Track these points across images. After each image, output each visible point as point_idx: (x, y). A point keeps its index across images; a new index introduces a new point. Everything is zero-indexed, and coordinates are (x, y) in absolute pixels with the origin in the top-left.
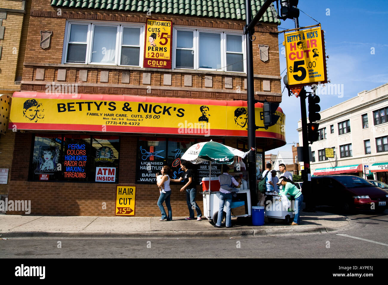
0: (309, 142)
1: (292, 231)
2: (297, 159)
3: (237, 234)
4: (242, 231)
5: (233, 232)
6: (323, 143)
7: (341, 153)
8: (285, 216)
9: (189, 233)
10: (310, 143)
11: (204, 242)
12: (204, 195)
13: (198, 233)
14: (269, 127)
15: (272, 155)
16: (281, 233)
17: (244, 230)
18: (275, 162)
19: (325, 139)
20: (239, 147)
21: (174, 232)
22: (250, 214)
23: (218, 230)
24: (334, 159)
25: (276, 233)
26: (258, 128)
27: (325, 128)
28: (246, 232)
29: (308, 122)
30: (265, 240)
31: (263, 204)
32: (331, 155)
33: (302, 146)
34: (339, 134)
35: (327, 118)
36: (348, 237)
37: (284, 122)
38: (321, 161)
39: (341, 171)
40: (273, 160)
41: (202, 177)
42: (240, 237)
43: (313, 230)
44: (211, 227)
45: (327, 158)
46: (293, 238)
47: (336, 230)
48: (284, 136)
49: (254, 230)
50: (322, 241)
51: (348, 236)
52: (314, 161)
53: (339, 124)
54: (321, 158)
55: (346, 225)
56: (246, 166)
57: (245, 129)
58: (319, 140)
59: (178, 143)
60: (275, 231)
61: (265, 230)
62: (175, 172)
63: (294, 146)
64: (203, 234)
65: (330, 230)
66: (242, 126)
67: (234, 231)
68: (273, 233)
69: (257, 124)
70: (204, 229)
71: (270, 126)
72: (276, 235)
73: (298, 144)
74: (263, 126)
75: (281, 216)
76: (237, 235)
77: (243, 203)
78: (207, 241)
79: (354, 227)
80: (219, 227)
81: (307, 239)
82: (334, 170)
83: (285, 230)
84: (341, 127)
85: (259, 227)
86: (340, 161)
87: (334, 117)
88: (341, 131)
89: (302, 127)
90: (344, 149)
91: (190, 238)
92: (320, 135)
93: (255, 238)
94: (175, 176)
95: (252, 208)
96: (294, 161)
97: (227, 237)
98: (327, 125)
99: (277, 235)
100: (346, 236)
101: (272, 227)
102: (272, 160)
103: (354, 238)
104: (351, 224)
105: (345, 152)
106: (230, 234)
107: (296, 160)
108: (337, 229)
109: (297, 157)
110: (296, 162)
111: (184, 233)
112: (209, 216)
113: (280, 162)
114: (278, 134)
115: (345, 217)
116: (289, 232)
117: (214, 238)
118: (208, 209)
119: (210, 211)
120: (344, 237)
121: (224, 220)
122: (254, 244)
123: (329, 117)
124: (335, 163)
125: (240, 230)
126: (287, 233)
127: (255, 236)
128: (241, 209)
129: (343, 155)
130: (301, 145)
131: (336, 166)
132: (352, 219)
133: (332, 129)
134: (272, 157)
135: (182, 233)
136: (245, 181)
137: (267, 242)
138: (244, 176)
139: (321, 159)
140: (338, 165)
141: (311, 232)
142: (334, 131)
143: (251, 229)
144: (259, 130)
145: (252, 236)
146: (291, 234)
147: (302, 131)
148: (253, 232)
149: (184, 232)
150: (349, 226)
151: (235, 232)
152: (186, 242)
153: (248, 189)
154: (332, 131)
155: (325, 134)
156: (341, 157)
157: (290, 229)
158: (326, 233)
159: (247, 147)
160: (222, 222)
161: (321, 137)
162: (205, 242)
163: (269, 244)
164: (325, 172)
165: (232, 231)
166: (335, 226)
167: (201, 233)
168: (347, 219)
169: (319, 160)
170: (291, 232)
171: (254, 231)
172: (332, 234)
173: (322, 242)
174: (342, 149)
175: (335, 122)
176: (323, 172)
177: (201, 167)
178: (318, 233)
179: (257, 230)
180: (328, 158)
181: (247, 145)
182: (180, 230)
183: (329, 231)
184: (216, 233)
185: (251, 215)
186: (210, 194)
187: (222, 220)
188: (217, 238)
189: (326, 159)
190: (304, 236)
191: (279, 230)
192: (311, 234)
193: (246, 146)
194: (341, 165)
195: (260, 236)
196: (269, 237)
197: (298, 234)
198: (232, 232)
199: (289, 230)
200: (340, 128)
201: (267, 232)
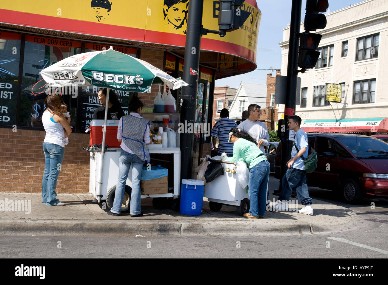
0: (299, 69)
1: (251, 227)
2: (274, 99)
3: (151, 229)
4: (160, 224)
5: (143, 225)
6: (324, 73)
7: (354, 94)
8: (241, 201)
9: (58, 224)
10: (300, 71)
11: (86, 241)
12: (91, 154)
13: (76, 225)
14: (227, 33)
15: (229, 89)
16: (230, 230)
17: (164, 223)
18: (233, 102)
19: (329, 66)
20: (166, 66)
21: (28, 221)
22: (176, 192)
23: (114, 219)
24: (340, 106)
25: (222, 230)
26: (206, 31)
27: (332, 46)
28: (168, 225)
29: (302, 30)
30: (200, 242)
31: (202, 176)
32: (335, 96)
33: (286, 76)
34: (357, 59)
35: (338, 27)
36: (347, 244)
37: (257, 26)
38: (317, 106)
39: (351, 128)
40: (230, 98)
41: (91, 119)
42: (156, 234)
43: (289, 227)
44: (102, 214)
45: (329, 102)
46: (251, 240)
47: (327, 230)
48: (254, 53)
49: (183, 222)
50: (301, 247)
51: (347, 241)
52: (304, 105)
53: (359, 39)
54: (317, 101)
55: (346, 222)
56: (178, 102)
57: (181, 32)
58: (317, 68)
59: (47, 48)
60: (220, 226)
61: (202, 223)
62: (37, 105)
63: (271, 75)
64: (85, 226)
65: (318, 229)
66: (176, 26)
67: (145, 223)
68: (217, 231)
69: (206, 25)
70: (88, 218)
71: (230, 30)
72: (221, 234)
73: (279, 71)
74: (217, 29)
75: (233, 200)
76: (149, 231)
77: (165, 172)
78: (91, 239)
79: (359, 227)
80: (118, 215)
81: (276, 244)
82: (337, 125)
83: (238, 225)
84: (361, 47)
85: (192, 218)
86: (351, 111)
87: (352, 27)
88: (361, 54)
89: (289, 40)
90: (362, 87)
91: (59, 234)
92: (320, 57)
93: (183, 238)
94: (37, 112)
95: (182, 183)
96: (268, 103)
97: (131, 233)
98: (337, 40)
99: (224, 234)
100: (345, 242)
101: (216, 219)
102: (227, 97)
103: (358, 246)
104: (355, 222)
105: (362, 93)
106: (136, 229)
107: (271, 101)
108: (329, 228)
109: (274, 96)
110: (271, 106)
111: (48, 225)
112: (98, 193)
113: (242, 102)
114: (244, 48)
115: (347, 209)
116: (244, 229)
117: (105, 234)
118: (99, 180)
119: (102, 184)
120: (340, 242)
121: (127, 203)
122: (179, 249)
123: (343, 26)
124: (341, 112)
125: (156, 222)
126: (241, 230)
127: (182, 234)
128: (160, 184)
129: (357, 100)
130: (284, 73)
131: (343, 118)
132: (357, 214)
133: (345, 49)
134: (229, 92)
135: (44, 224)
136: (174, 131)
137: (204, 246)
138: (171, 122)
139: (317, 104)
140: (346, 117)
141: (284, 232)
142: (349, 52)
143: (177, 220)
144: (209, 36)
145: (177, 234)
146: (248, 234)
147: (288, 47)
148: (181, 227)
149: (48, 222)
150: (351, 224)
151: (146, 225)
152: (51, 241)
153: (177, 147)
154: (344, 53)
155: (330, 57)
156: (354, 102)
157: (246, 224)
158: (310, 234)
159: (183, 68)
160: (123, 206)
161: (322, 63)
162: (88, 243)
163: (208, 249)
164: (322, 128)
165: (142, 223)
166: (327, 224)
167: (81, 224)
168: (349, 213)
169: (314, 105)
170: (248, 230)
171: (182, 225)
172: (320, 237)
173: (301, 249)
174: (358, 87)
175: (352, 36)
176: (317, 128)
177: (90, 99)
178: (297, 234)
179: (188, 223)
180: (331, 103)
181: (183, 64)
182: (39, 218)
183: (316, 231)
184: (111, 227)
185: (178, 196)
186: (104, 152)
187: (123, 202)
188: (111, 235)
189: (327, 103)
190: (271, 238)
191: (227, 225)
192: (283, 234)
193: (181, 66)
194: (352, 118)
195: (192, 234)
196: (209, 237)
197: (261, 234)
198: (140, 225)
199: (245, 226)
200: (360, 49)
201: (205, 227)
